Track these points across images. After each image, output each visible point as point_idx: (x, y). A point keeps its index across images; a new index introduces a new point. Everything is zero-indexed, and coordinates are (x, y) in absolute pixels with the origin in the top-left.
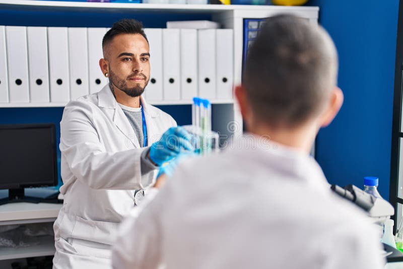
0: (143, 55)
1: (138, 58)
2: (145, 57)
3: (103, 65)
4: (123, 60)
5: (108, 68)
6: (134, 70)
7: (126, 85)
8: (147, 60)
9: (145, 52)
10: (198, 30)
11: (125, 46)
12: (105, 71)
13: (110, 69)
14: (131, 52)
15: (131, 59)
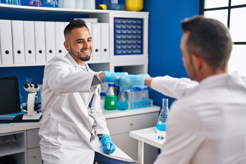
0: (89, 38)
2: (89, 40)
3: (66, 45)
4: (78, 43)
5: (69, 47)
7: (80, 55)
8: (91, 41)
10: (92, 23)
11: (79, 35)
12: (67, 48)
13: (70, 47)
14: (82, 38)
15: (82, 41)
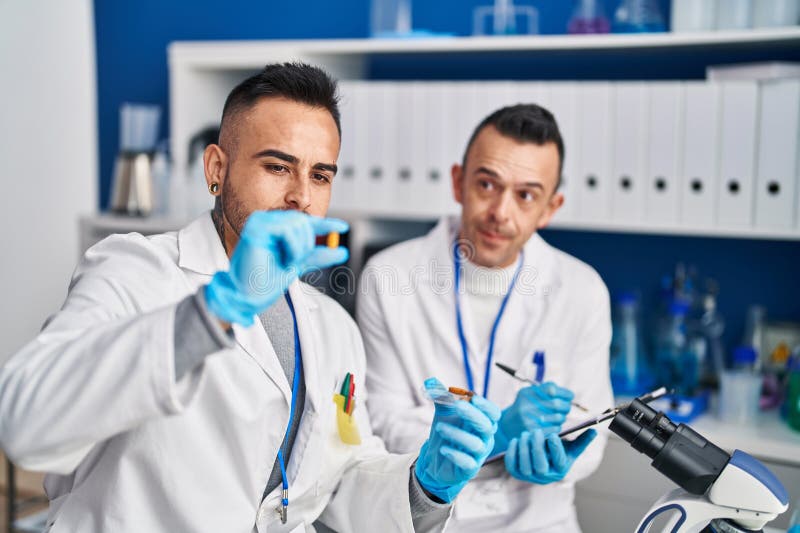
1: (305, 172)
6: (291, 198)
8: (327, 180)
9: (328, 161)
11: (282, 133)
12: (214, 178)
15: (286, 168)
